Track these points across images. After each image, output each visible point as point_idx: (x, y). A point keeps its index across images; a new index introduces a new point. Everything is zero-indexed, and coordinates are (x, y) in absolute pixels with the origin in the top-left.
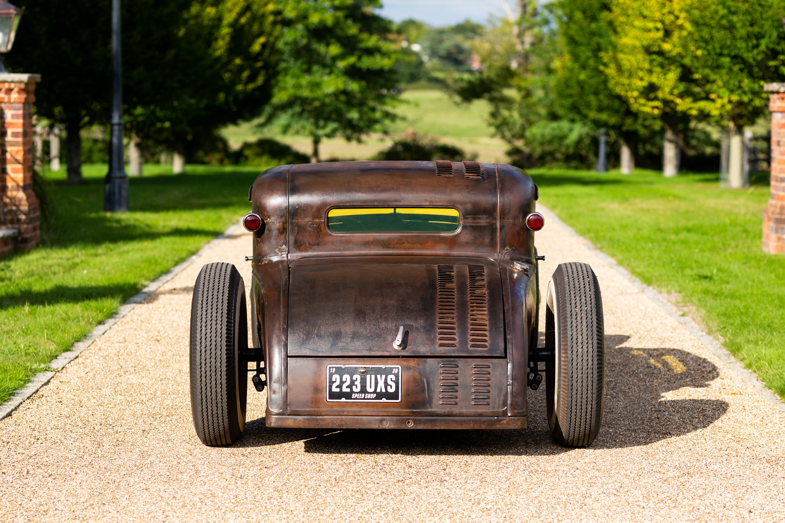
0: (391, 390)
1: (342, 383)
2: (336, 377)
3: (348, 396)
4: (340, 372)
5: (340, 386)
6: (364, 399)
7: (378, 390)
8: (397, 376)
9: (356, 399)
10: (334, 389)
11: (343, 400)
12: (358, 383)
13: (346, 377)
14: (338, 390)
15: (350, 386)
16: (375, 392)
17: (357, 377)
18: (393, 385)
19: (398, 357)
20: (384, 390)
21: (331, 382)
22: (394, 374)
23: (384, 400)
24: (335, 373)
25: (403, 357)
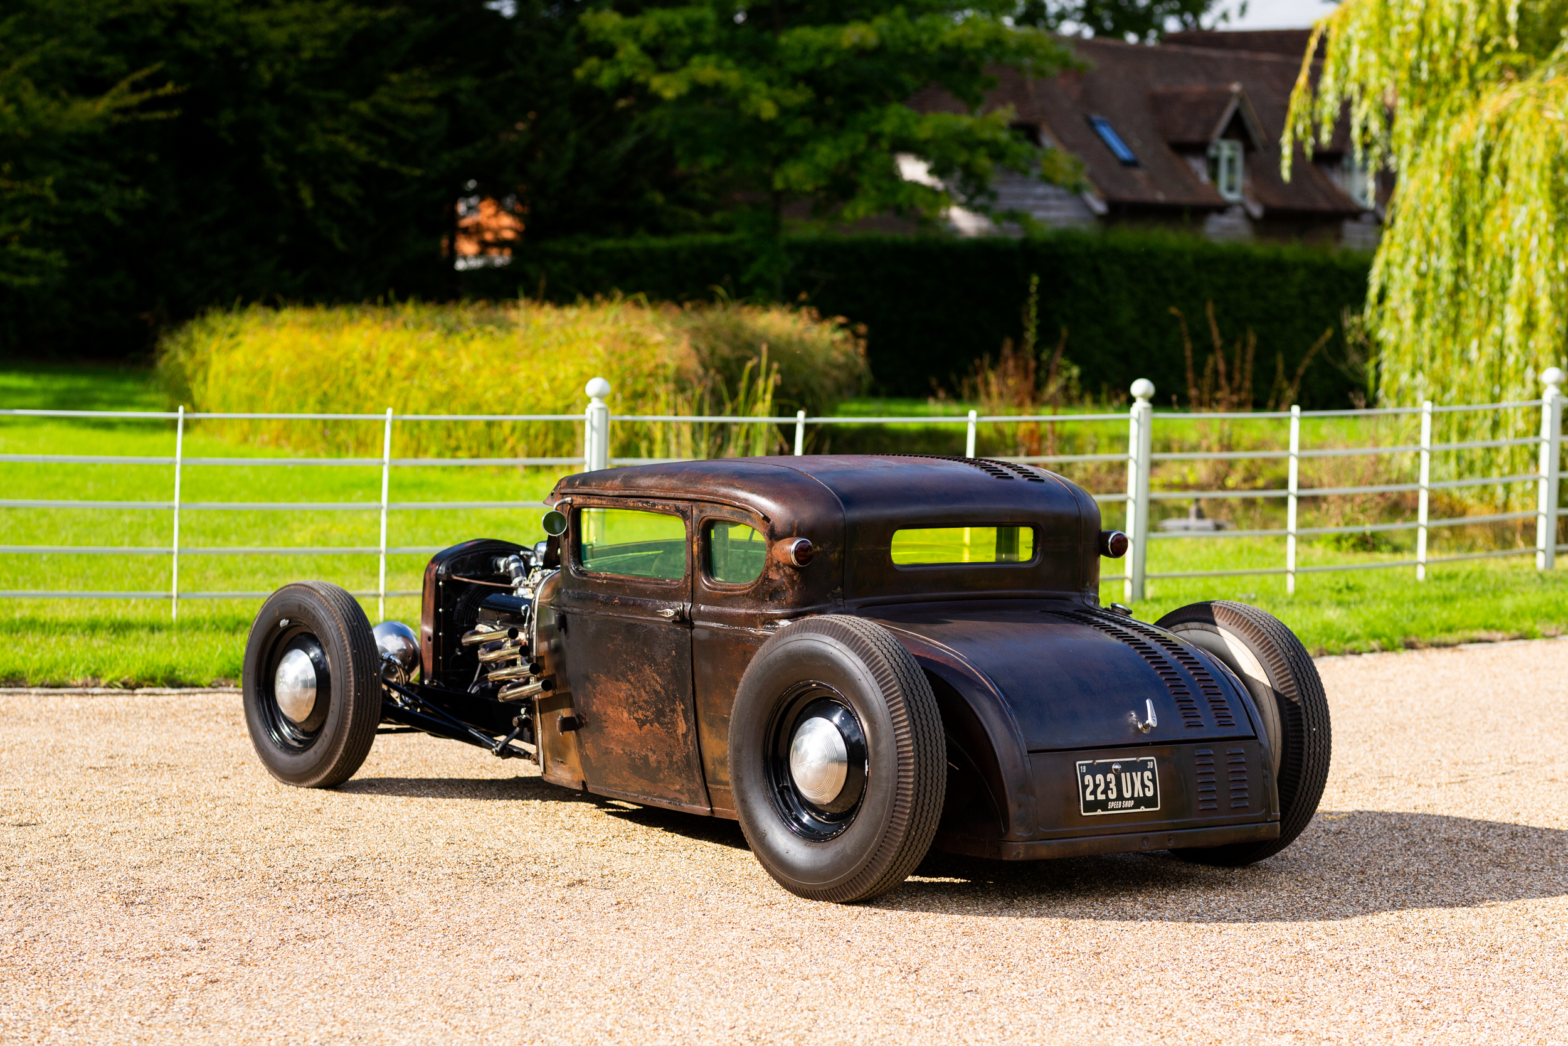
0: (1150, 794)
1: (1096, 786)
2: (1088, 778)
3: (1103, 805)
4: (1093, 770)
5: (1094, 793)
6: (1122, 809)
7: (1136, 795)
8: (1152, 771)
9: (1113, 809)
10: (1090, 798)
11: (1099, 812)
12: (1112, 786)
13: (1099, 777)
14: (1092, 798)
15: (1104, 792)
16: (1132, 798)
17: (1110, 776)
18: (1150, 784)
19: (1147, 744)
20: (1141, 795)
21: (1085, 787)
22: (1150, 770)
23: (1143, 809)
24: (1087, 773)
25: (1154, 744)
